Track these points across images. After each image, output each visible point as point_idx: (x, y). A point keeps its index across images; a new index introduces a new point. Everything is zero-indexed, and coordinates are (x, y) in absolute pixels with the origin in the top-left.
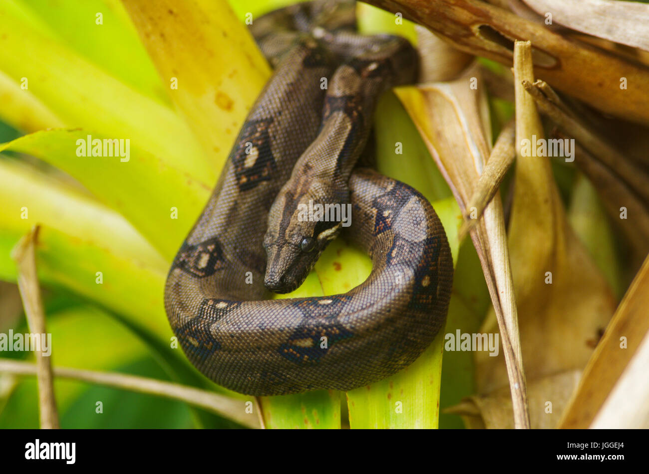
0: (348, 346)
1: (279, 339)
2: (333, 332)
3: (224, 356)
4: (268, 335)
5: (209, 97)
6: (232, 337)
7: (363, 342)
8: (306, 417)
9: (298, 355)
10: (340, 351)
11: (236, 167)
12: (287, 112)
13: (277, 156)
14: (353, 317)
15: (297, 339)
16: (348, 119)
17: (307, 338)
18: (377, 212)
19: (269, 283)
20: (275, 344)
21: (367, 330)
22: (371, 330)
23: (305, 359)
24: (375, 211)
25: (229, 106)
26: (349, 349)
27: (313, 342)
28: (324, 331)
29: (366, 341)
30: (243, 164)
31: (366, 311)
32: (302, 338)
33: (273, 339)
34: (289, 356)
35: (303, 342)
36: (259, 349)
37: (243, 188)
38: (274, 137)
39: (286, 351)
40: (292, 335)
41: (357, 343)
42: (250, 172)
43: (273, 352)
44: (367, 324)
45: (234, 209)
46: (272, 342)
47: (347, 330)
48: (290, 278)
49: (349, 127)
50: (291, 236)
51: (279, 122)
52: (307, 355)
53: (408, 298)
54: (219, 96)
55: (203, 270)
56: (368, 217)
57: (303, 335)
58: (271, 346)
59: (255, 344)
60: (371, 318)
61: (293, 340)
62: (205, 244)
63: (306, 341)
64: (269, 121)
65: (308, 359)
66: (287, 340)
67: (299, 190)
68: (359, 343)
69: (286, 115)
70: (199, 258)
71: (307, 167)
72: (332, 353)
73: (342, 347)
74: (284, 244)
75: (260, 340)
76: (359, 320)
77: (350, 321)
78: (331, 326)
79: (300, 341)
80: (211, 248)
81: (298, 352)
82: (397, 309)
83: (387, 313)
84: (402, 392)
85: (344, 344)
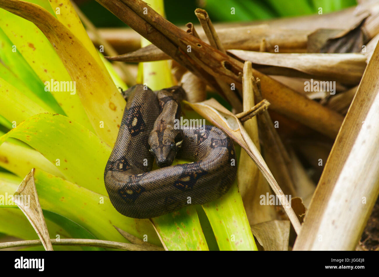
0: (205, 179)
1: (174, 179)
2: (199, 172)
3: (147, 194)
4: (169, 178)
5: (106, 105)
6: (151, 183)
7: (212, 177)
8: (178, 227)
9: (183, 186)
10: (202, 181)
11: (128, 126)
12: (146, 104)
13: (145, 121)
14: (207, 166)
15: (183, 177)
16: (175, 102)
17: (187, 176)
18: (198, 135)
19: (161, 161)
20: (172, 182)
21: (214, 170)
22: (215, 170)
23: (186, 187)
24: (196, 135)
25: (115, 109)
26: (206, 180)
27: (190, 178)
28: (195, 172)
29: (213, 176)
30: (131, 125)
31: (211, 163)
32: (185, 177)
33: (171, 179)
34: (179, 187)
35: (185, 179)
36: (164, 186)
37: (133, 135)
38: (143, 113)
39: (177, 184)
40: (180, 176)
41: (209, 177)
42: (135, 128)
43: (171, 186)
44: (213, 168)
45: (130, 144)
46: (170, 181)
47: (205, 171)
48: (169, 159)
49: (177, 105)
50: (166, 143)
51: (144, 107)
52: (188, 185)
53: (228, 158)
54: (111, 104)
55: (121, 169)
56: (192, 139)
57: (185, 175)
58: (170, 183)
59: (163, 184)
60: (214, 165)
61: (180, 178)
62: (119, 160)
63: (187, 178)
64: (140, 107)
65: (188, 187)
66: (178, 179)
67: (161, 129)
68: (210, 177)
69: (146, 105)
70: (118, 165)
71: (162, 121)
72: (198, 182)
73: (203, 180)
74: (163, 146)
75: (165, 182)
76: (209, 166)
77: (206, 167)
78: (198, 170)
79: (184, 179)
80: (123, 161)
81: (183, 185)
82: (224, 162)
83: (221, 163)
84: (222, 208)
85: (204, 178)
